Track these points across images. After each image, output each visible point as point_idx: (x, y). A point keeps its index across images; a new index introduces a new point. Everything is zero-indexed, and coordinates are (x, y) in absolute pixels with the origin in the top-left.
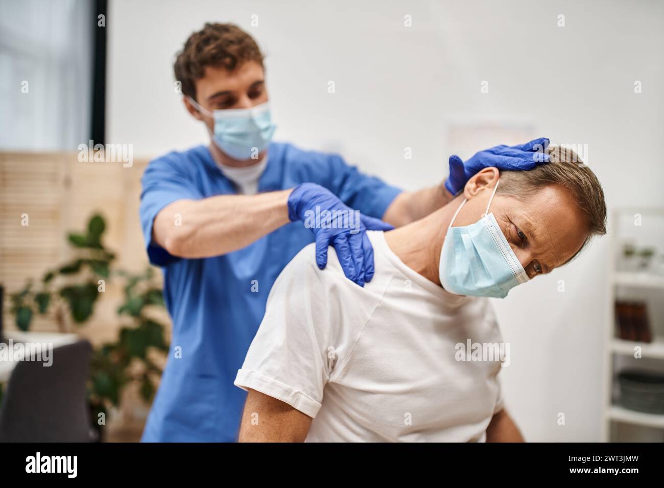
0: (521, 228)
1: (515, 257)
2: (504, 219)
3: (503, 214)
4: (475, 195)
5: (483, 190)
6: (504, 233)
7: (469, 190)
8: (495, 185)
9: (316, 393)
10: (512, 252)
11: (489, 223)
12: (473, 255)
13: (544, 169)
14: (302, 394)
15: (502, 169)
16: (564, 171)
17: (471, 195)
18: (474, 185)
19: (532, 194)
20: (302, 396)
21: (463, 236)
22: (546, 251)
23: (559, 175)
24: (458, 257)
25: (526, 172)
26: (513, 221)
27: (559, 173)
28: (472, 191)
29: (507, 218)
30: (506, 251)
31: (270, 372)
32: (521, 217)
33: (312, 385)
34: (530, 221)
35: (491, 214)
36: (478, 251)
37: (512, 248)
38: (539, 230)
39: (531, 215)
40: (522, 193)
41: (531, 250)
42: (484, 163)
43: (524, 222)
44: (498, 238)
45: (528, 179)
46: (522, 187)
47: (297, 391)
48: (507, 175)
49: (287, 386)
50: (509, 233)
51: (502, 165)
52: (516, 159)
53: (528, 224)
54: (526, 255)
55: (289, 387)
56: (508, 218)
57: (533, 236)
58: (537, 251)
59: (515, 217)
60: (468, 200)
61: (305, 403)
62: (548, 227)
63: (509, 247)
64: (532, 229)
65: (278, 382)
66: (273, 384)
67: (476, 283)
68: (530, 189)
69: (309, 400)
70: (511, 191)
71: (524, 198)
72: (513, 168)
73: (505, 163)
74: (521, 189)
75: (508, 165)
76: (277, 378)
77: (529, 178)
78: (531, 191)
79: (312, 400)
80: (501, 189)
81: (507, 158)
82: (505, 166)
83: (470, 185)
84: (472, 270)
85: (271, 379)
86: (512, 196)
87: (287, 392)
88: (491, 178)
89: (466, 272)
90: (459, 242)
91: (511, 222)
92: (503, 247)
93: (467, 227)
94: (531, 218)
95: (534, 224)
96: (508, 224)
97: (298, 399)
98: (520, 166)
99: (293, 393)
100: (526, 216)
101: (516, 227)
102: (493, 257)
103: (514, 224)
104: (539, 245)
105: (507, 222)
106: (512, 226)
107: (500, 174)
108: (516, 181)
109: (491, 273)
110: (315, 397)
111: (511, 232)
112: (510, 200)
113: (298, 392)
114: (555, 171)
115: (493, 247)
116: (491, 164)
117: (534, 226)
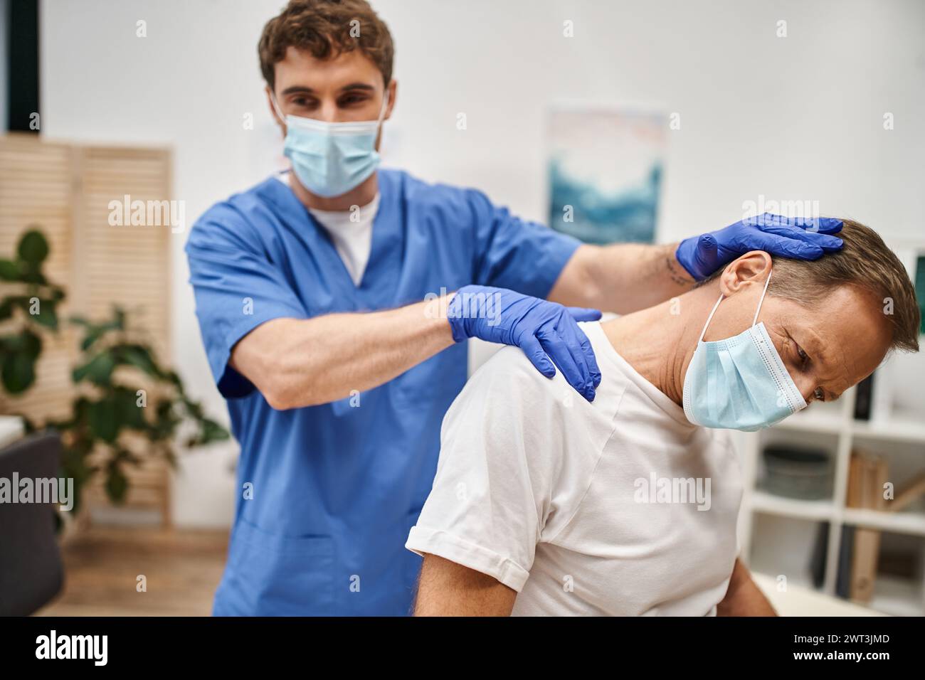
0: (803, 347)
1: (794, 386)
2: (780, 332)
3: (779, 325)
4: (737, 291)
5: (748, 285)
6: (779, 352)
7: (727, 283)
8: (766, 278)
9: (525, 560)
10: (789, 379)
11: (759, 338)
12: (734, 380)
13: (836, 262)
14: (510, 562)
15: (775, 255)
16: (866, 268)
17: (731, 290)
18: (734, 276)
19: (821, 298)
20: (511, 565)
21: (721, 354)
22: (837, 377)
23: (858, 273)
24: (712, 382)
25: (809, 263)
26: (793, 336)
27: (859, 271)
28: (731, 284)
29: (784, 331)
30: (781, 378)
31: (469, 533)
32: (805, 331)
33: (521, 549)
34: (818, 337)
35: (761, 324)
36: (742, 376)
37: (789, 372)
38: (831, 350)
39: (820, 329)
40: (806, 295)
41: (816, 375)
42: (746, 243)
43: (809, 339)
44: (771, 358)
45: (813, 275)
46: (807, 288)
47: (505, 558)
48: (782, 265)
49: (493, 553)
50: (787, 351)
51: (774, 248)
52: (795, 242)
53: (815, 342)
54: (808, 383)
55: (496, 554)
56: (786, 331)
57: (821, 358)
58: (825, 377)
59: (796, 330)
60: (725, 297)
61: (514, 575)
62: (842, 345)
63: (786, 372)
64: (821, 348)
65: (482, 548)
66: (477, 551)
67: (737, 419)
68: (817, 291)
69: (518, 570)
70: (791, 292)
71: (809, 302)
72: (790, 256)
73: (779, 246)
74: (804, 290)
75: (783, 250)
76: (480, 542)
77: (816, 274)
78: (819, 293)
79: (521, 569)
80: (774, 286)
81: (782, 239)
82: (778, 251)
83: (729, 274)
84: (732, 402)
85: (472, 544)
86: (791, 299)
87: (494, 561)
88: (760, 266)
89: (723, 404)
90: (713, 361)
91: (789, 337)
92: (778, 372)
93: (726, 340)
94: (820, 332)
95: (823, 341)
96: (786, 340)
97: (506, 570)
98: (801, 253)
99: (501, 562)
100: (813, 329)
101: (797, 345)
102: (763, 384)
103: (793, 340)
104: (828, 369)
105: (784, 336)
106: (791, 343)
107: (773, 262)
108: (796, 277)
109: (760, 407)
110: (524, 565)
111: (789, 350)
112: (789, 304)
113: (507, 560)
114: (852, 266)
115: (762, 370)
116: (758, 246)
117: (824, 344)
